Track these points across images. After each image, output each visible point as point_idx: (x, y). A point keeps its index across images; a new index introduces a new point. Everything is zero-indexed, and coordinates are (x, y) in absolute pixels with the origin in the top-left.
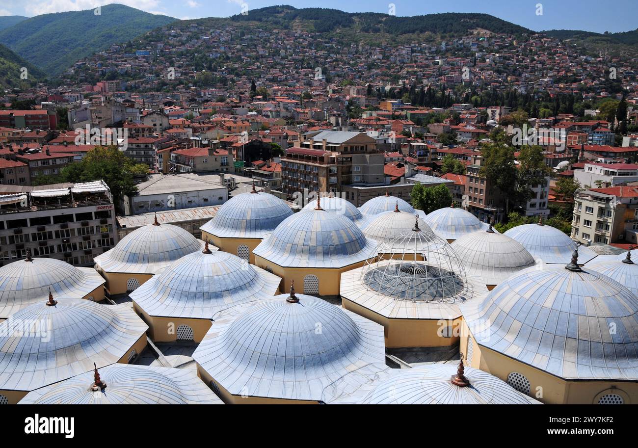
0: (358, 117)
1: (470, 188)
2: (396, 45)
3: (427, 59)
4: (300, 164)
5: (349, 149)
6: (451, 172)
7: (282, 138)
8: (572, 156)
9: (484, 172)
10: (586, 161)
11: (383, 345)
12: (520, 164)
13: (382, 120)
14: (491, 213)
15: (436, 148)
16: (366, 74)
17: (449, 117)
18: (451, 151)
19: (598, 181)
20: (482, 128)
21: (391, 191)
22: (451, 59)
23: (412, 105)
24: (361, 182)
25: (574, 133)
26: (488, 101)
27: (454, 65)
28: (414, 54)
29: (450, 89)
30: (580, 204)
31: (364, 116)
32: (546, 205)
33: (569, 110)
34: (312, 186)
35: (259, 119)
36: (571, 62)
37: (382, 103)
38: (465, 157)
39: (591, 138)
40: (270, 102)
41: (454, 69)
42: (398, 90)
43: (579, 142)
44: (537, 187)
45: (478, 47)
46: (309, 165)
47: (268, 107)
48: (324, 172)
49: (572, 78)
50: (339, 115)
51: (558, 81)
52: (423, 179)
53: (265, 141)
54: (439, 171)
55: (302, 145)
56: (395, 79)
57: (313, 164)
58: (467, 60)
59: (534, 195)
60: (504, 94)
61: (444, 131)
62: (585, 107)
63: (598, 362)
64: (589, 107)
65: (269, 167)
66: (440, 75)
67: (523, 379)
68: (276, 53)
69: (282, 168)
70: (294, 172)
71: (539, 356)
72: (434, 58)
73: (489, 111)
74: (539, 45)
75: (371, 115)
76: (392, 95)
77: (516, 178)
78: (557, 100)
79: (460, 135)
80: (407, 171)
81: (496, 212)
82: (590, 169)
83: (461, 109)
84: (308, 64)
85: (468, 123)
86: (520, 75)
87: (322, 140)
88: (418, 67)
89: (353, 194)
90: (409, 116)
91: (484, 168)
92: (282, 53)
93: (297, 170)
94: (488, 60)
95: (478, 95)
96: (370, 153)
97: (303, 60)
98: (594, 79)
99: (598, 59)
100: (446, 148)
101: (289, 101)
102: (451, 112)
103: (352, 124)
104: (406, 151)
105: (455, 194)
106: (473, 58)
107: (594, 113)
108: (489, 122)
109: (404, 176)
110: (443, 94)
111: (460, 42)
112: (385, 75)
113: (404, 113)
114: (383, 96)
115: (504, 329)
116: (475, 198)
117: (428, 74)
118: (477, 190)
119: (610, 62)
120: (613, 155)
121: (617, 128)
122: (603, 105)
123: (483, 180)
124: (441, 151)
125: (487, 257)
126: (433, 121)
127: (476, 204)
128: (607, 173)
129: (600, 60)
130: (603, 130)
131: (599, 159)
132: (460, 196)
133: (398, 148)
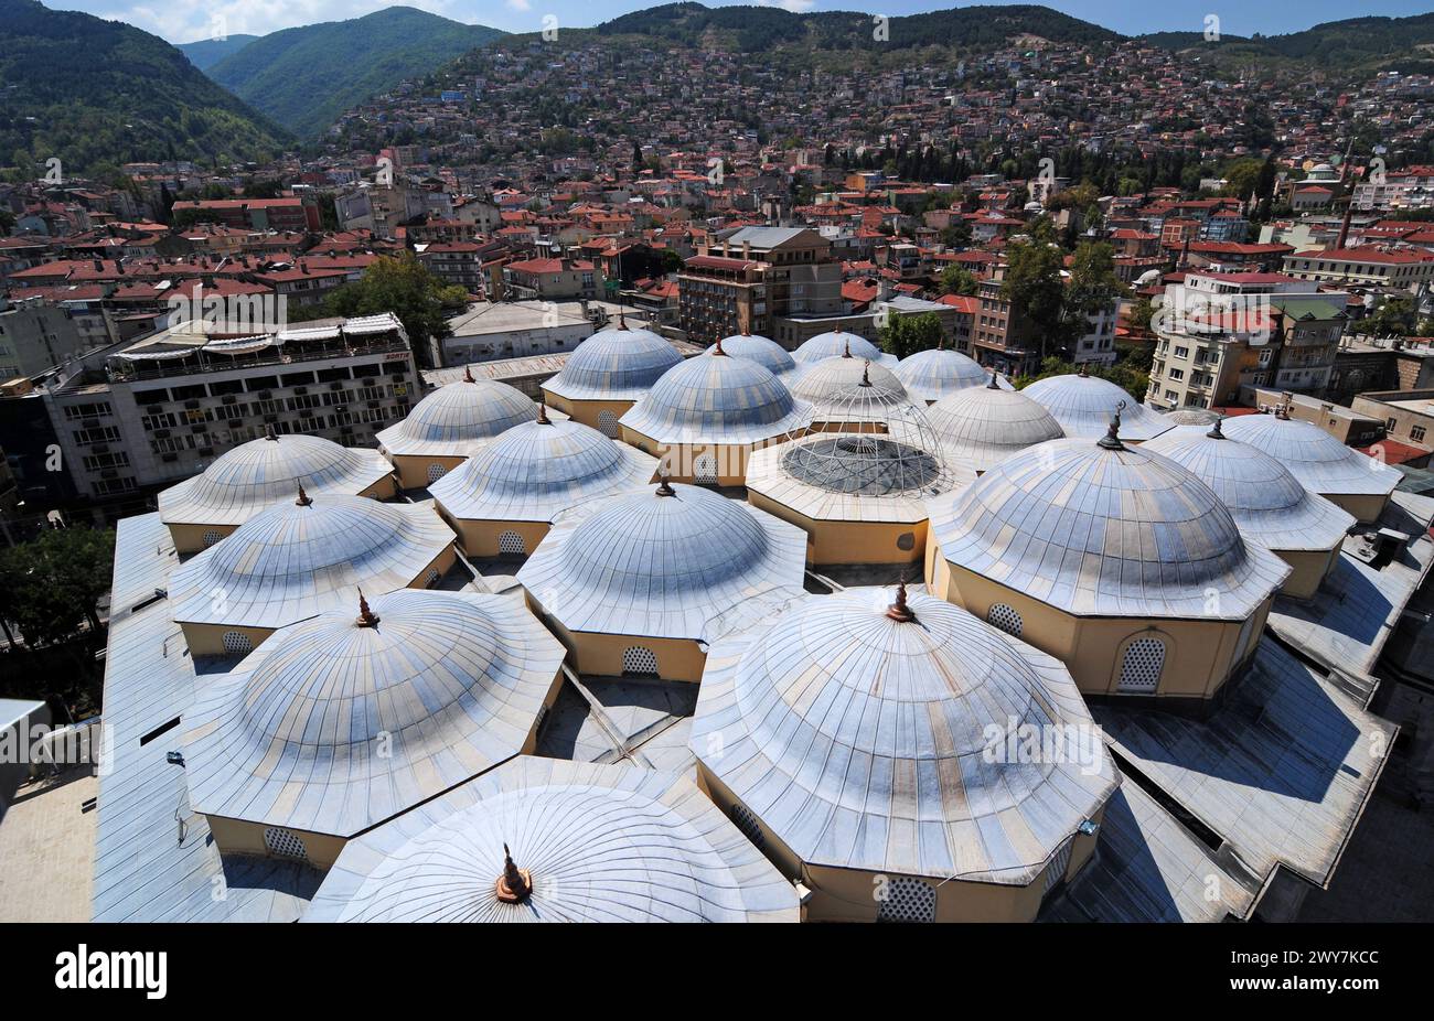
0: (809, 203)
1: (984, 318)
2: (877, 72)
3: (931, 96)
4: (708, 283)
5: (785, 257)
6: (955, 291)
7: (683, 240)
8: (1167, 260)
9: (1006, 290)
10: (1191, 269)
11: (803, 560)
12: (1071, 277)
13: (845, 208)
14: (1016, 358)
15: (933, 253)
16: (824, 126)
17: (961, 198)
18: (960, 257)
20: (1016, 216)
21: (852, 325)
22: (972, 94)
23: (900, 181)
24: (804, 311)
25: (1176, 221)
27: (977, 105)
28: (908, 88)
29: (968, 148)
30: (1167, 342)
31: (819, 201)
32: (1111, 344)
33: (1173, 181)
34: (726, 319)
35: (645, 210)
36: (1187, 92)
37: (850, 178)
38: (981, 267)
39: (1205, 229)
40: (665, 180)
41: (974, 112)
42: (878, 154)
43: (1182, 237)
44: (1097, 314)
45: (1021, 70)
46: (720, 285)
47: (662, 187)
48: (746, 295)
49: (1186, 123)
50: (777, 200)
51: (1158, 127)
52: (907, 304)
53: (655, 246)
54: (935, 291)
55: (712, 253)
56: (873, 135)
57: (728, 283)
58: (1000, 95)
59: (1091, 329)
60: (1061, 154)
61: (950, 224)
62: (1203, 173)
63: (1130, 590)
64: (1208, 174)
65: (660, 289)
66: (952, 124)
67: (1012, 614)
68: (675, 92)
69: (680, 290)
70: (699, 297)
71: (1038, 580)
72: (942, 93)
73: (1031, 186)
74: (1132, 61)
75: (830, 199)
76: (867, 163)
77: (1060, 300)
78: (1153, 162)
79: (978, 229)
80: (879, 292)
81: (1024, 357)
82: (1195, 283)
83: (983, 184)
84: (729, 110)
85: (993, 208)
86: (1092, 119)
87: (742, 243)
88: (913, 110)
89: (791, 330)
90: (893, 200)
91: (1007, 285)
92: (685, 91)
93: (704, 294)
94: (1037, 94)
95: (1014, 158)
96: (819, 263)
97: (720, 105)
98: (1224, 123)
99: (1237, 86)
100: (951, 253)
101: (696, 178)
102: (965, 189)
103: (797, 215)
104: (882, 258)
105: (958, 329)
106: (1012, 90)
107: (1215, 184)
108: (1029, 205)
109: (874, 299)
110: (954, 157)
111: (991, 61)
112: (856, 126)
113: (884, 194)
114: (851, 164)
115: (988, 538)
116: (991, 335)
117: (931, 123)
118: (994, 322)
119: (1258, 90)
120: (1237, 258)
121: (1254, 212)
122: (1234, 171)
123: (1004, 305)
124: (943, 257)
125: (984, 427)
126: (934, 206)
127: (992, 345)
128: (1222, 290)
129: (1240, 88)
130: (1228, 214)
131: (1212, 266)
132: (966, 332)
133: (869, 254)
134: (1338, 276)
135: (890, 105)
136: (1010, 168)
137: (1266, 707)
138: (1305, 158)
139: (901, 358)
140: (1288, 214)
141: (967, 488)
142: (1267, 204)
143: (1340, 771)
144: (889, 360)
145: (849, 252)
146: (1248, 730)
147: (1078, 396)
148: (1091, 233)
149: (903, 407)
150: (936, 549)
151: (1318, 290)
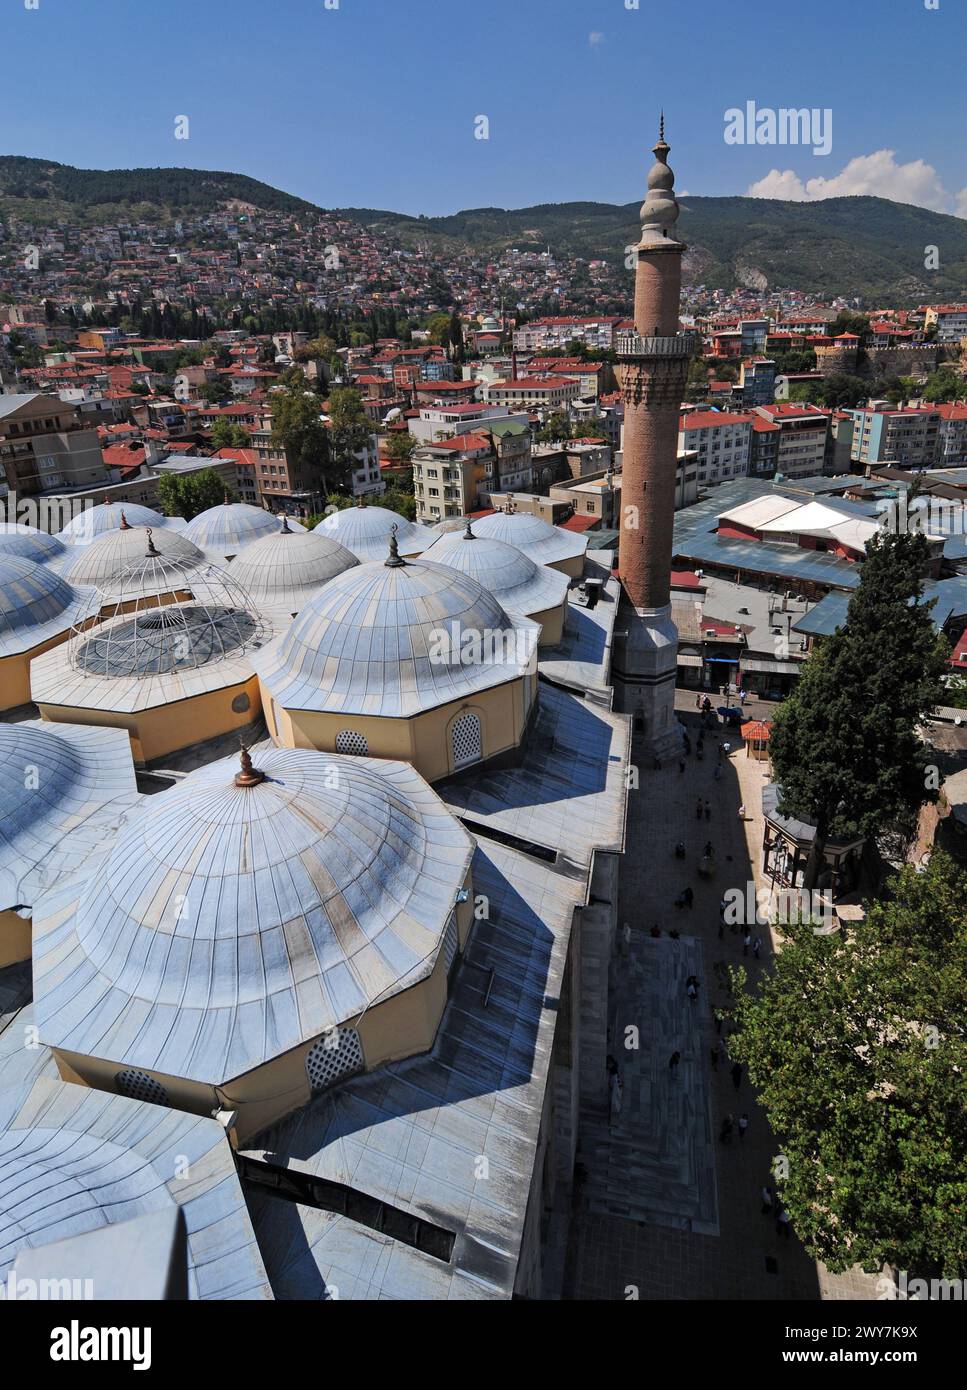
0: (39, 365)
1: (264, 467)
2: (86, 225)
3: (153, 253)
5: (20, 428)
6: (229, 445)
8: (403, 400)
9: (277, 438)
10: (422, 405)
12: (331, 421)
13: (87, 368)
14: (303, 500)
15: (197, 410)
17: (212, 354)
18: (224, 411)
19: (439, 433)
20: (269, 369)
21: (126, 493)
22: (197, 253)
23: (142, 338)
24: (63, 486)
25: (401, 367)
26: (273, 324)
27: (204, 264)
28: (127, 243)
29: (206, 305)
30: (420, 467)
31: (50, 363)
32: (379, 475)
33: (392, 333)
36: (383, 259)
37: (83, 336)
38: (249, 419)
39: (424, 372)
41: (203, 270)
42: (110, 311)
43: (409, 379)
44: (361, 451)
45: (239, 233)
49: (388, 285)
51: (369, 288)
52: (181, 463)
54: (209, 446)
56: (100, 291)
58: (225, 255)
59: (360, 464)
60: (295, 311)
61: (208, 379)
62: (411, 327)
64: (416, 327)
66: (184, 281)
71: (369, 698)
72: (165, 251)
73: (276, 340)
74: (334, 231)
75: (64, 359)
76: (98, 320)
77: (328, 441)
78: (373, 318)
79: (236, 383)
80: (148, 454)
81: (310, 498)
82: (427, 416)
83: (229, 338)
85: (245, 362)
86: (314, 280)
88: (138, 266)
90: (139, 357)
91: (277, 433)
95: (253, 315)
96: (67, 430)
98: (417, 287)
99: (418, 256)
100: (215, 408)
102: (214, 345)
103: (26, 379)
104: (143, 419)
105: (242, 481)
106: (235, 251)
107: (422, 335)
108: (279, 358)
109: (145, 463)
110: (195, 314)
111: (208, 223)
112: (77, 282)
113: (129, 351)
114: (80, 322)
115: (317, 676)
116: (275, 483)
117: (161, 280)
118: (275, 471)
119: (433, 260)
120: (452, 393)
121: (454, 356)
122: (433, 324)
123: (280, 452)
124: (208, 412)
125: (288, 572)
126: (187, 363)
127: (278, 491)
128: (449, 420)
129: (420, 258)
130: (437, 359)
131: (436, 401)
132: (250, 483)
133: (126, 416)
134: (519, 400)
135: (111, 260)
136: (252, 324)
137: (556, 736)
138: (477, 313)
139: (188, 519)
140: (476, 357)
141: (285, 633)
142: (461, 350)
143: (609, 762)
144: (177, 524)
145: (101, 415)
146: (549, 758)
147: (363, 526)
148: (338, 380)
149: (202, 569)
150: (272, 700)
151: (509, 413)
